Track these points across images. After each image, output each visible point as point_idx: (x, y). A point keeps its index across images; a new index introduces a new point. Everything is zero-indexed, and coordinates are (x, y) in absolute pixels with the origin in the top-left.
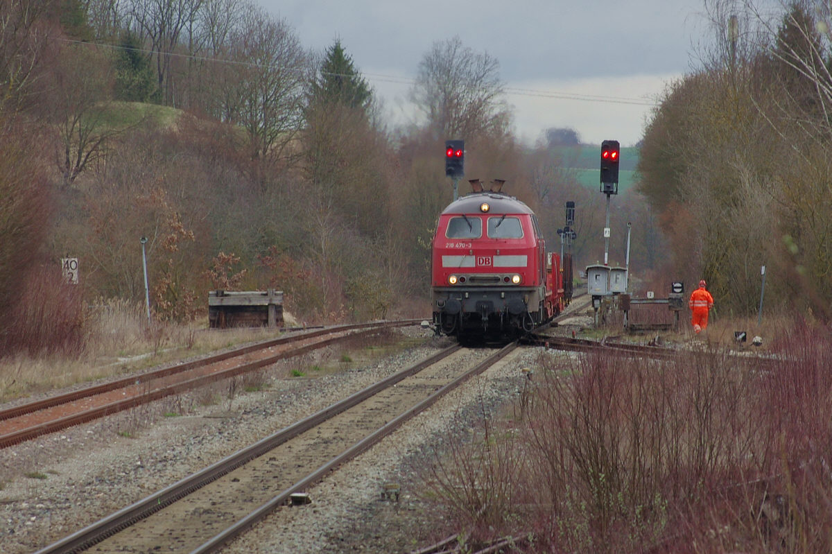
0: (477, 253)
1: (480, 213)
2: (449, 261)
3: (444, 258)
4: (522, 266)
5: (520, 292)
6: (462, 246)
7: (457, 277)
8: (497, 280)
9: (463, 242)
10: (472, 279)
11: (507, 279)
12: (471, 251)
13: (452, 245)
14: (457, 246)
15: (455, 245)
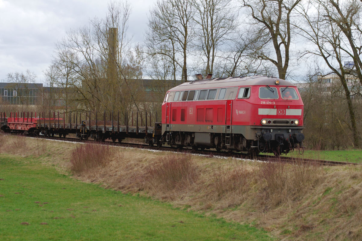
0: (278, 107)
1: (275, 85)
2: (262, 112)
3: (259, 109)
4: (299, 115)
5: (297, 129)
6: (270, 103)
7: (266, 120)
8: (287, 122)
9: (270, 101)
10: (274, 122)
11: (292, 122)
12: (275, 106)
13: (264, 103)
14: (267, 103)
15: (266, 103)
